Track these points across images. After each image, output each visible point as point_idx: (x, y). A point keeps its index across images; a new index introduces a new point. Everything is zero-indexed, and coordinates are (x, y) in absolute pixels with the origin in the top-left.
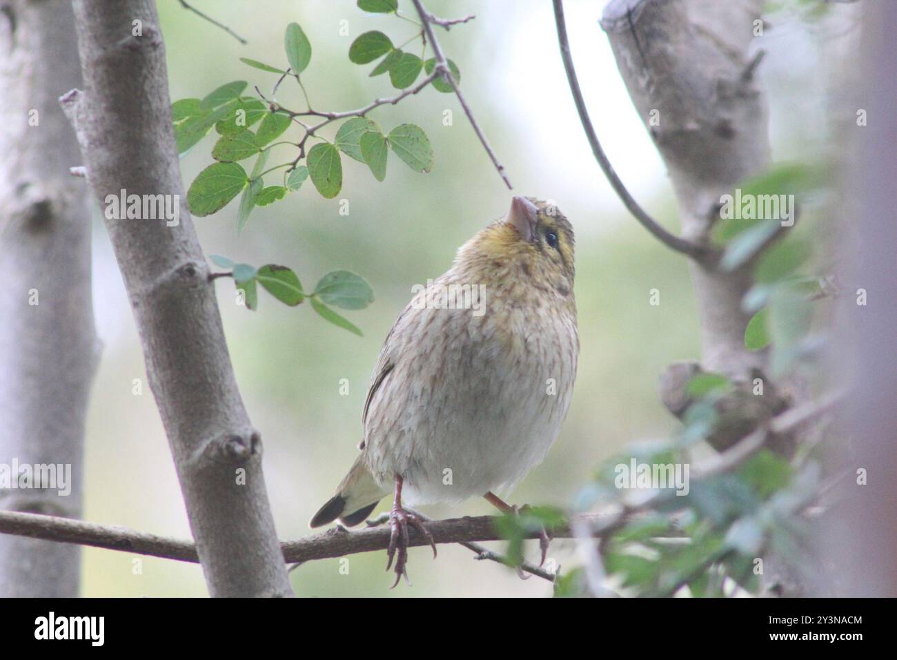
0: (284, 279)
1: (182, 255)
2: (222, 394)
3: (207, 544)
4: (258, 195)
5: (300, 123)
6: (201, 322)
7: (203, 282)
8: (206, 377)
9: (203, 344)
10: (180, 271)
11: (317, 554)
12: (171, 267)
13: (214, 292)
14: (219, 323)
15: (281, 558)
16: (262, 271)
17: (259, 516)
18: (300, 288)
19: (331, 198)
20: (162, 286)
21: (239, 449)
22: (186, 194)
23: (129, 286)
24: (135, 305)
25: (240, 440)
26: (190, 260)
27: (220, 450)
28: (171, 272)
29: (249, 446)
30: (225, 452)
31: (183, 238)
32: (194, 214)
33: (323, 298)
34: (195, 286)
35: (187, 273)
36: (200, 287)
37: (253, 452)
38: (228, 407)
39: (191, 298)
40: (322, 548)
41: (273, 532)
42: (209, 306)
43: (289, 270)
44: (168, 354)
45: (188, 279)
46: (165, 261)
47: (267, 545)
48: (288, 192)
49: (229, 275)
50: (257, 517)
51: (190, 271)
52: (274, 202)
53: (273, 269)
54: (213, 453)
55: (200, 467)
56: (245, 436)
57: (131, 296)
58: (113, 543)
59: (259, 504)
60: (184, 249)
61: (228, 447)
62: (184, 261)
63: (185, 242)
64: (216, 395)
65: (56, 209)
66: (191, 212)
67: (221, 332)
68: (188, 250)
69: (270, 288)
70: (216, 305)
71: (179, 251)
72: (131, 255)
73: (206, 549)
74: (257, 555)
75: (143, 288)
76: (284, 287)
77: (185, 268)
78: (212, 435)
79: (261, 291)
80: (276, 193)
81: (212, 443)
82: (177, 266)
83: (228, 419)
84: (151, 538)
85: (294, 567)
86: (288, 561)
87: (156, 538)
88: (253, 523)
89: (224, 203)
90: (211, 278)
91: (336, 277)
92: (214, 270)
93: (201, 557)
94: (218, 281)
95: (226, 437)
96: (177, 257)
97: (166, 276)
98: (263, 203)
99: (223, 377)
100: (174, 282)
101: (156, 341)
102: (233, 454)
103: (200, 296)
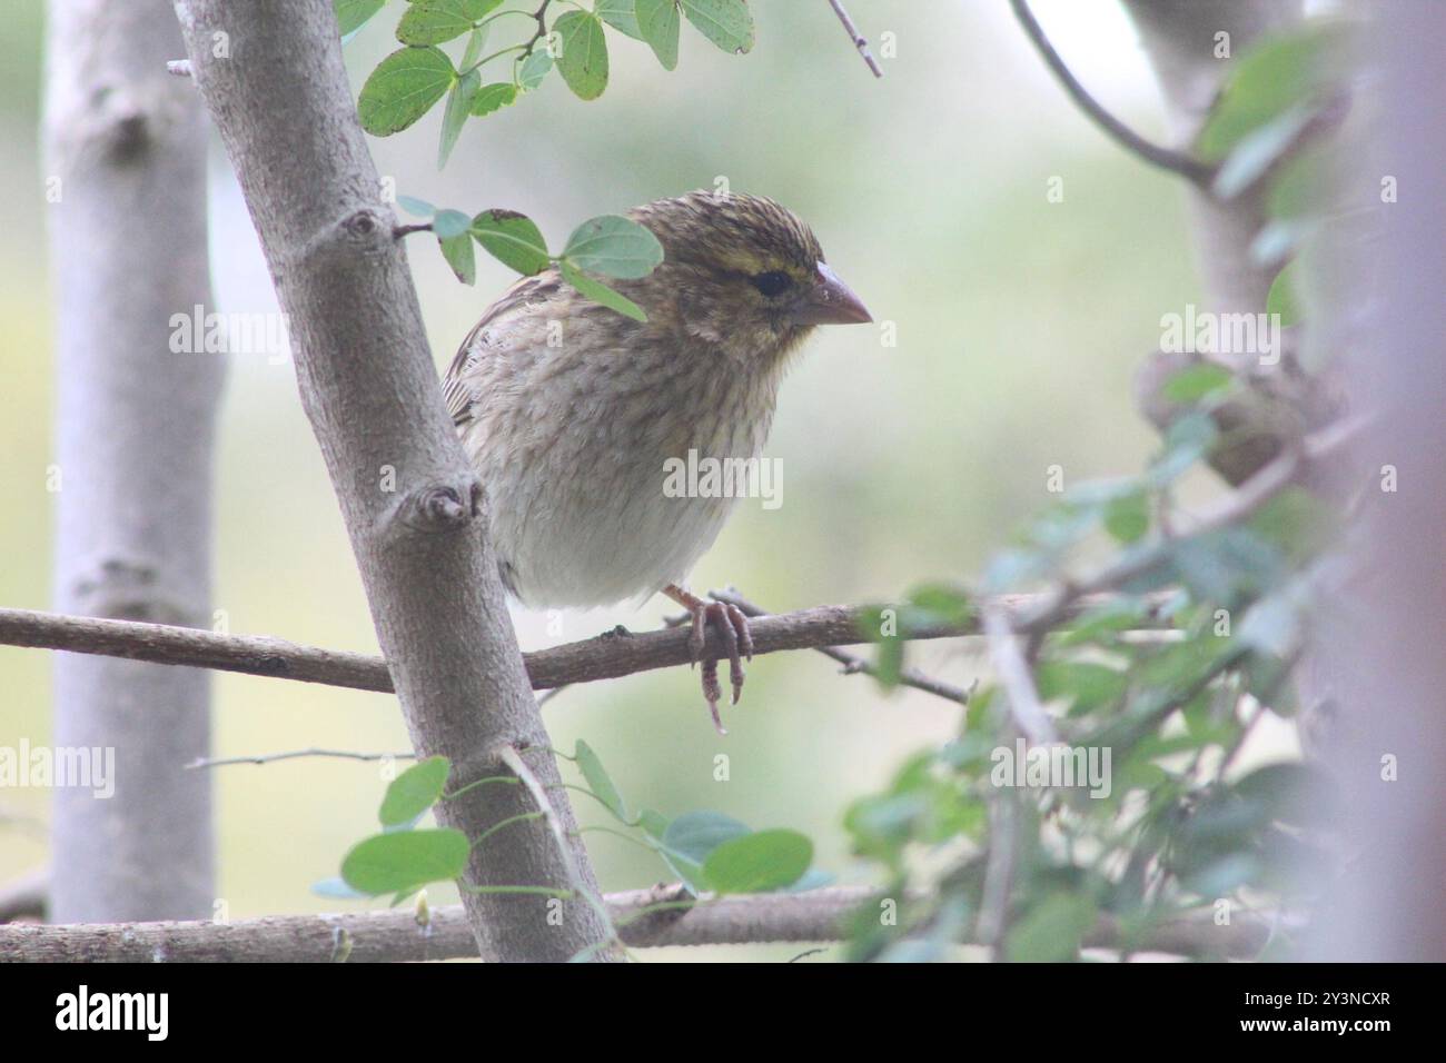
0: (516, 233)
1: (351, 199)
2: (421, 421)
3: (405, 661)
4: (473, 98)
6: (384, 305)
7: (385, 241)
8: (395, 393)
9: (389, 342)
10: (346, 224)
11: (586, 673)
12: (334, 219)
13: (403, 258)
14: (414, 307)
15: (526, 682)
16: (479, 221)
17: (488, 615)
18: (542, 245)
19: (591, 99)
20: (320, 249)
21: (451, 508)
22: (356, 101)
23: (268, 251)
24: (278, 280)
25: (452, 494)
26: (363, 206)
27: (422, 511)
28: (334, 225)
29: (468, 504)
30: (430, 514)
31: (352, 172)
32: (371, 133)
33: (580, 261)
34: (374, 248)
35: (360, 227)
36: (382, 249)
37: (475, 512)
38: (433, 442)
39: (367, 268)
40: (593, 663)
41: (512, 640)
42: (396, 280)
43: (524, 217)
44: (333, 358)
45: (361, 238)
46: (323, 208)
47: (503, 661)
48: (521, 92)
49: (428, 228)
50: (484, 615)
51: (364, 223)
52: (499, 110)
53: (498, 217)
54: (411, 515)
55: (390, 537)
56: (462, 487)
57: (271, 266)
58: (257, 664)
59: (487, 596)
60: (352, 188)
61: (434, 505)
62: (353, 207)
63: (356, 177)
64: (412, 422)
65: (155, 129)
66: (367, 129)
67: (418, 321)
68: (358, 189)
69: (492, 246)
70: (408, 278)
71: (345, 192)
72: (268, 201)
73: (404, 670)
74: (487, 677)
75: (292, 252)
76: (515, 244)
77: (357, 219)
78: (409, 487)
79: (480, 254)
80: (502, 94)
81: (408, 499)
82: (343, 217)
83: (433, 461)
84: (317, 654)
85: (550, 696)
86: (536, 686)
87: (325, 654)
88: (477, 626)
89: (418, 114)
90: (399, 233)
91: (598, 225)
92: (402, 222)
93: (396, 685)
94: (409, 238)
95: (431, 490)
96: (342, 202)
97: (325, 233)
98: (481, 112)
99: (422, 393)
100: (339, 241)
101: (312, 337)
102: (441, 516)
103: (381, 264)
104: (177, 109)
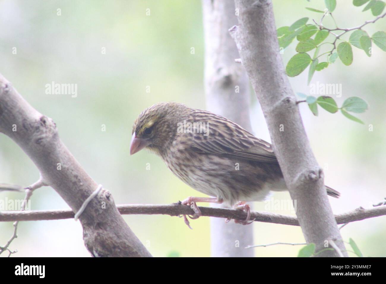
0: (329, 102)
1: (284, 94)
2: (305, 153)
3: (302, 218)
4: (317, 66)
5: (333, 34)
6: (294, 122)
7: (294, 105)
8: (297, 146)
9: (295, 132)
10: (283, 101)
11: (352, 219)
12: (280, 100)
13: (298, 109)
14: (301, 123)
15: (335, 222)
16: (319, 99)
17: (324, 205)
18: (336, 105)
19: (348, 65)
20: (276, 108)
21: (313, 176)
22: (285, 68)
23: (263, 109)
24: (266, 116)
25: (313, 173)
26: (287, 96)
27: (305, 177)
28: (280, 101)
29: (318, 175)
30: (308, 178)
31: (284, 87)
32: (289, 76)
33: (346, 109)
34: (290, 107)
35: (287, 102)
36: (293, 107)
37: (320, 177)
38: (308, 158)
39: (289, 112)
40: (354, 217)
41: (331, 212)
42: (297, 115)
43: (331, 98)
44: (281, 137)
45: (287, 104)
46: (277, 97)
47: (329, 217)
48: (329, 64)
49: (305, 101)
50: (323, 205)
51: (288, 101)
52: (324, 69)
53: (324, 98)
54: (303, 178)
55: (297, 185)
56: (316, 171)
57: (264, 113)
58: (263, 219)
59: (324, 200)
60: (285, 91)
61: (309, 175)
62: (285, 96)
63: (285, 88)
64: (302, 153)
65: (234, 78)
66: (288, 75)
67: (303, 126)
68: (286, 91)
69: (323, 106)
70: (300, 115)
71: (283, 92)
72: (262, 95)
73: (302, 220)
74: (325, 222)
75: (269, 109)
76: (328, 105)
77: (286, 99)
78: (302, 171)
79: (320, 108)
80: (324, 65)
81: (302, 174)
82: (282, 99)
83: (308, 163)
84: (279, 216)
85: (343, 226)
86: (338, 223)
87: (281, 216)
88: (321, 208)
89: (302, 71)
90: (297, 103)
91: (351, 99)
92: (298, 100)
93: (300, 224)
94: (300, 104)
95: (307, 171)
96: (282, 95)
97: (278, 103)
98: (319, 70)
99: (305, 146)
100: (282, 106)
101: (275, 132)
102: (311, 179)
103: (293, 111)
104: (239, 73)
